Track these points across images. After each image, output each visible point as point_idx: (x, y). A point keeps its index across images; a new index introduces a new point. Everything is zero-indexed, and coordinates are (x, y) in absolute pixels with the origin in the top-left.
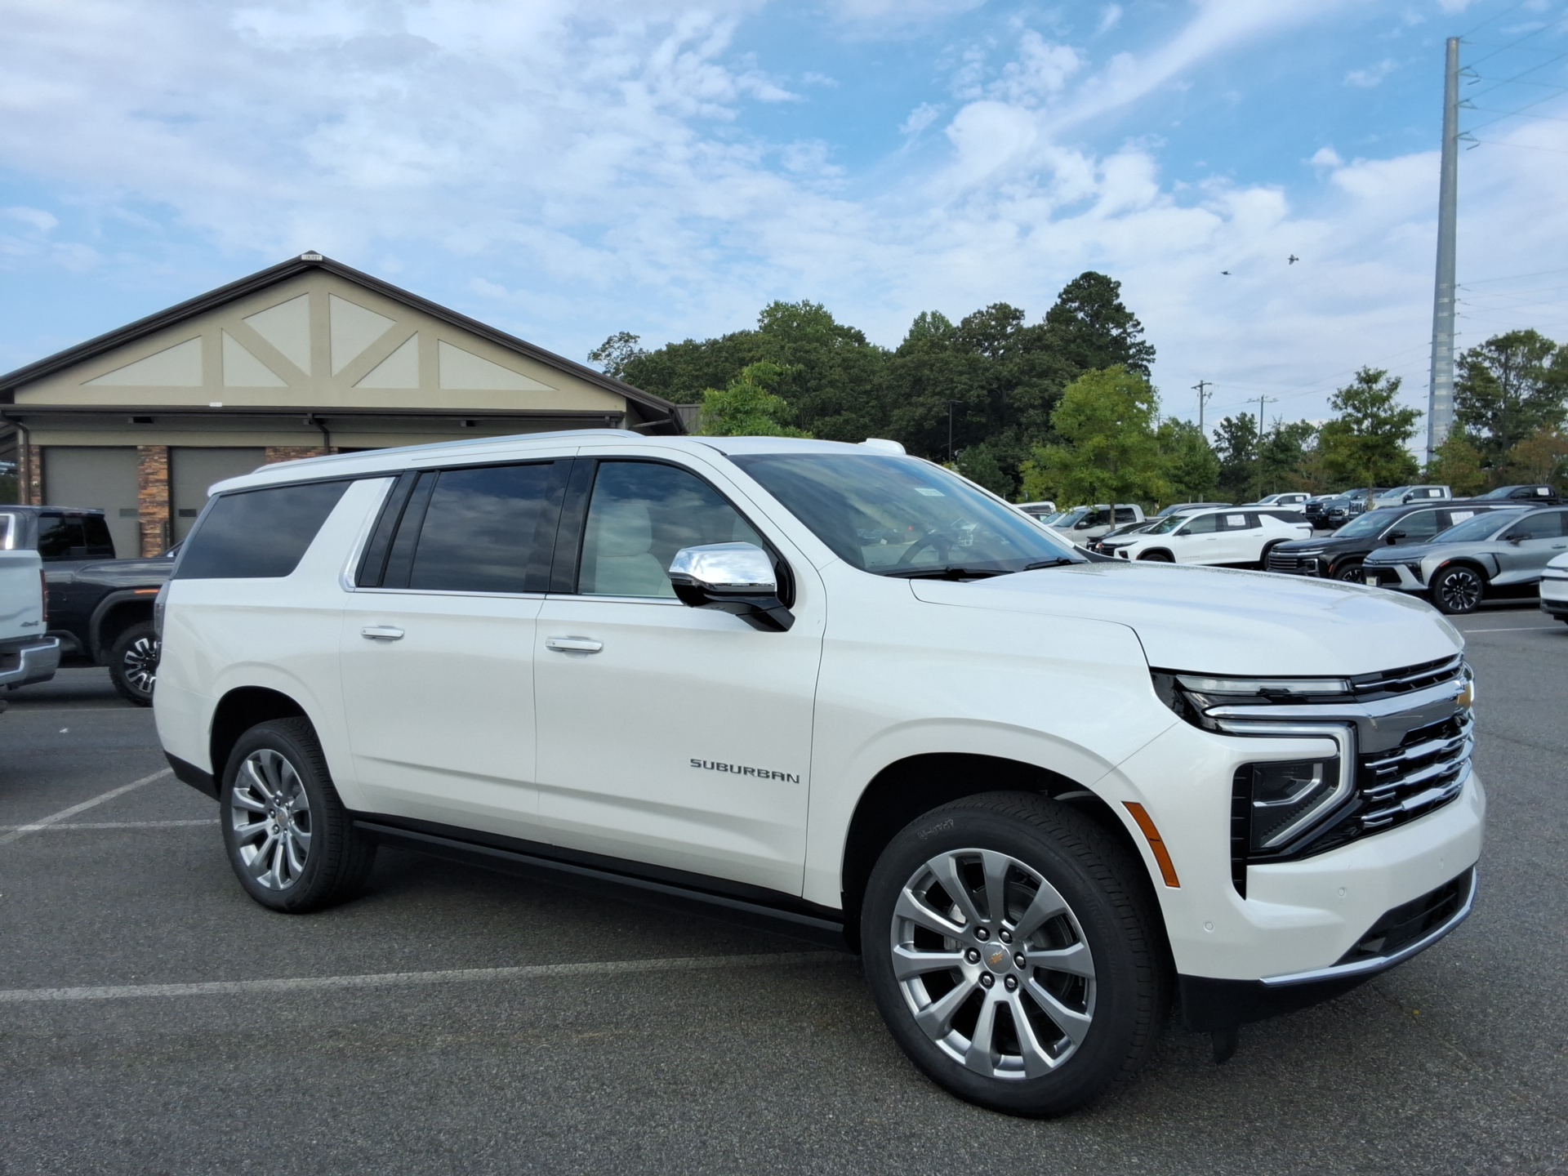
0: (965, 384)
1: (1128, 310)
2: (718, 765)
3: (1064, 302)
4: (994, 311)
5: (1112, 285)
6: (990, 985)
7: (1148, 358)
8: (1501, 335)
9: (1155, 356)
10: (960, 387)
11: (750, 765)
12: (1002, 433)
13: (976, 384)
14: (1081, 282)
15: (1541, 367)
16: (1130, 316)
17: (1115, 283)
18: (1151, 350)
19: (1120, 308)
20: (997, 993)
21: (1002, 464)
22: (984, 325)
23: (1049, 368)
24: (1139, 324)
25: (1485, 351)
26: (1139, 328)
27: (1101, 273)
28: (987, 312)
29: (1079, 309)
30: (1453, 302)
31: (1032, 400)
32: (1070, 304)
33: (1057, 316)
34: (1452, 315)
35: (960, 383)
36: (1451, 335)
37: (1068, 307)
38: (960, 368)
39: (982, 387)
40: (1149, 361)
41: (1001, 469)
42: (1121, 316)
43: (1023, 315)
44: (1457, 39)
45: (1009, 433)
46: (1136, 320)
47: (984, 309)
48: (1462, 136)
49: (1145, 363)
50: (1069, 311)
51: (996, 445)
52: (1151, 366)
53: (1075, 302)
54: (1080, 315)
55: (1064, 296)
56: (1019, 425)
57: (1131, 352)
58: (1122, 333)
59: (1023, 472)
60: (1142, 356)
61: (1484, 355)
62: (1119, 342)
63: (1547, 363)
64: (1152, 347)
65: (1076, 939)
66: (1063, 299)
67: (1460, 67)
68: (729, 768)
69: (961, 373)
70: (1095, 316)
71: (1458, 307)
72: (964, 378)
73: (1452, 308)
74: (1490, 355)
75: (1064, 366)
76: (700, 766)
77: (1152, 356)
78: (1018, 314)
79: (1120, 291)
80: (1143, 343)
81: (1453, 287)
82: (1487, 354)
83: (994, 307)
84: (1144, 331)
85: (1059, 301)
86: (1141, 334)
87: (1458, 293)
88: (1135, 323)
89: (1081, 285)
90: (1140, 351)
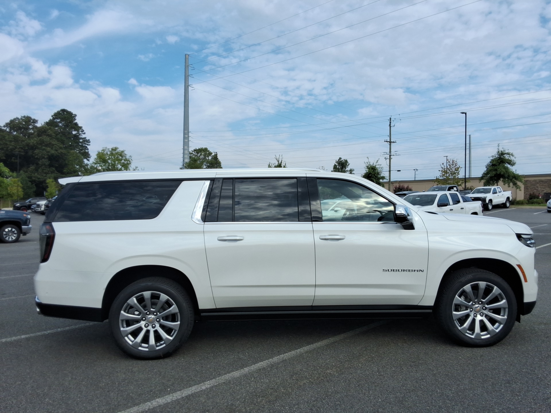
0: (13, 146)
1: (80, 125)
2: (393, 270)
3: (54, 119)
4: (24, 118)
5: (73, 115)
6: (476, 316)
7: (87, 143)
8: (198, 148)
9: (90, 144)
10: (11, 147)
11: (405, 269)
12: (29, 167)
13: (18, 147)
14: (61, 112)
15: (208, 159)
16: (81, 128)
17: (74, 115)
18: (89, 141)
19: (76, 124)
20: (479, 318)
21: (30, 180)
22: (20, 123)
23: (50, 143)
24: (83, 131)
25: (193, 153)
26: (84, 132)
27: (69, 110)
28: (21, 118)
29: (60, 122)
30: (189, 137)
31: (43, 155)
32: (56, 120)
33: (51, 124)
34: (189, 141)
35: (10, 145)
36: (188, 147)
37: (55, 121)
38: (10, 139)
39: (22, 148)
40: (88, 145)
41: (30, 181)
42: (77, 127)
43: (37, 122)
44: (188, 55)
45: (32, 167)
46: (83, 129)
47: (20, 117)
48: (190, 86)
49: (86, 145)
50: (56, 122)
51: (26, 172)
52: (88, 147)
53: (58, 119)
54: (60, 124)
55: (54, 117)
56: (37, 164)
57: (81, 141)
58: (77, 133)
59: (48, 183)
60: (85, 143)
61: (193, 154)
62: (76, 137)
63: (210, 158)
64: (89, 140)
65: (502, 299)
66: (53, 117)
67: (189, 64)
68: (398, 270)
69: (11, 141)
70: (66, 126)
71: (190, 139)
72: (13, 143)
73: (188, 139)
74: (195, 154)
75: (57, 143)
76: (386, 271)
77: (89, 143)
78: (35, 121)
79: (76, 118)
80: (85, 138)
81: (188, 132)
82: (194, 154)
83: (24, 117)
84: (85, 134)
85: (51, 118)
86: (84, 135)
87: (190, 134)
88: (82, 130)
89: (60, 113)
90: (84, 141)
